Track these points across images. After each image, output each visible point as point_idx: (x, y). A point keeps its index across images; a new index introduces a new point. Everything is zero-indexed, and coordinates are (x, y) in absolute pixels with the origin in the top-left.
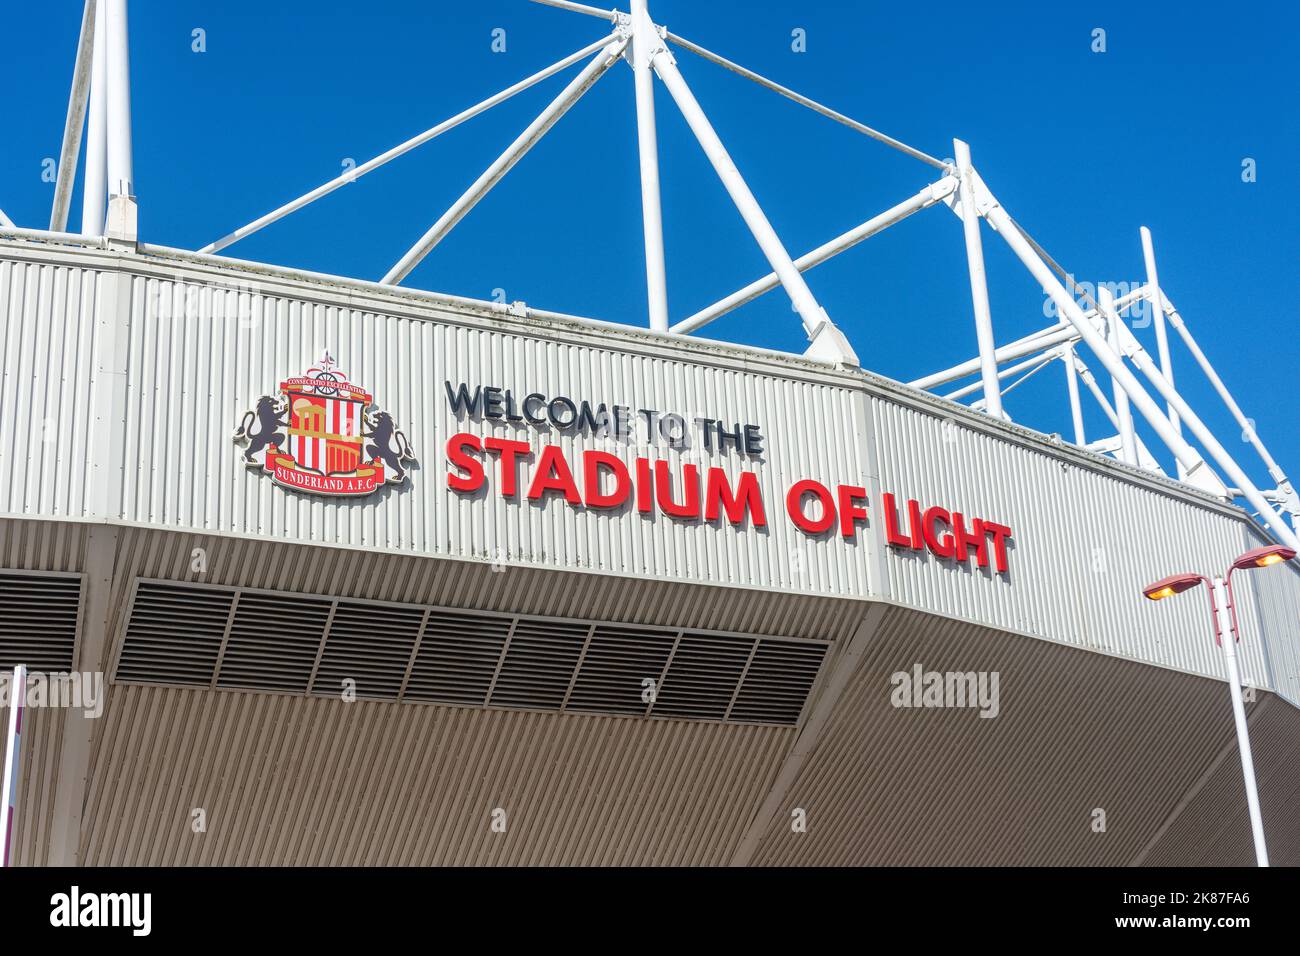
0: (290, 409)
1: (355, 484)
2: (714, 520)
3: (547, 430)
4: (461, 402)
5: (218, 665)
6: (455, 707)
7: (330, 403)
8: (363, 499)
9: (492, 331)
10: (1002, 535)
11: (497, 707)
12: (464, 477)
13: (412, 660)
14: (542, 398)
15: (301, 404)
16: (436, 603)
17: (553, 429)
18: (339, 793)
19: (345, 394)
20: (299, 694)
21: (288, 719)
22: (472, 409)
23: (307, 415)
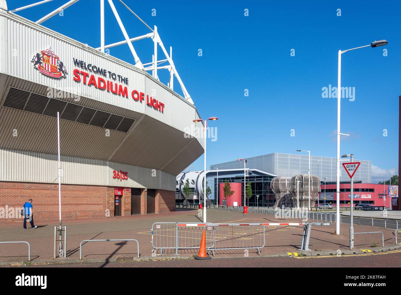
0: (43, 57)
1: (56, 76)
2: (119, 95)
3: (91, 72)
4: (76, 63)
5: (25, 106)
6: (69, 121)
7: (51, 57)
8: (57, 79)
9: (82, 49)
10: (163, 105)
11: (78, 123)
12: (76, 78)
13: (63, 111)
14: (91, 65)
15: (45, 56)
16: (69, 102)
17: (93, 72)
18: (45, 134)
19: (54, 56)
20: (40, 114)
21: (37, 119)
22: (78, 65)
23: (46, 59)
